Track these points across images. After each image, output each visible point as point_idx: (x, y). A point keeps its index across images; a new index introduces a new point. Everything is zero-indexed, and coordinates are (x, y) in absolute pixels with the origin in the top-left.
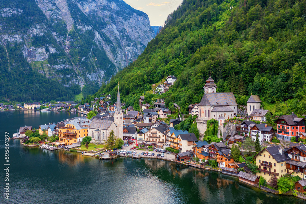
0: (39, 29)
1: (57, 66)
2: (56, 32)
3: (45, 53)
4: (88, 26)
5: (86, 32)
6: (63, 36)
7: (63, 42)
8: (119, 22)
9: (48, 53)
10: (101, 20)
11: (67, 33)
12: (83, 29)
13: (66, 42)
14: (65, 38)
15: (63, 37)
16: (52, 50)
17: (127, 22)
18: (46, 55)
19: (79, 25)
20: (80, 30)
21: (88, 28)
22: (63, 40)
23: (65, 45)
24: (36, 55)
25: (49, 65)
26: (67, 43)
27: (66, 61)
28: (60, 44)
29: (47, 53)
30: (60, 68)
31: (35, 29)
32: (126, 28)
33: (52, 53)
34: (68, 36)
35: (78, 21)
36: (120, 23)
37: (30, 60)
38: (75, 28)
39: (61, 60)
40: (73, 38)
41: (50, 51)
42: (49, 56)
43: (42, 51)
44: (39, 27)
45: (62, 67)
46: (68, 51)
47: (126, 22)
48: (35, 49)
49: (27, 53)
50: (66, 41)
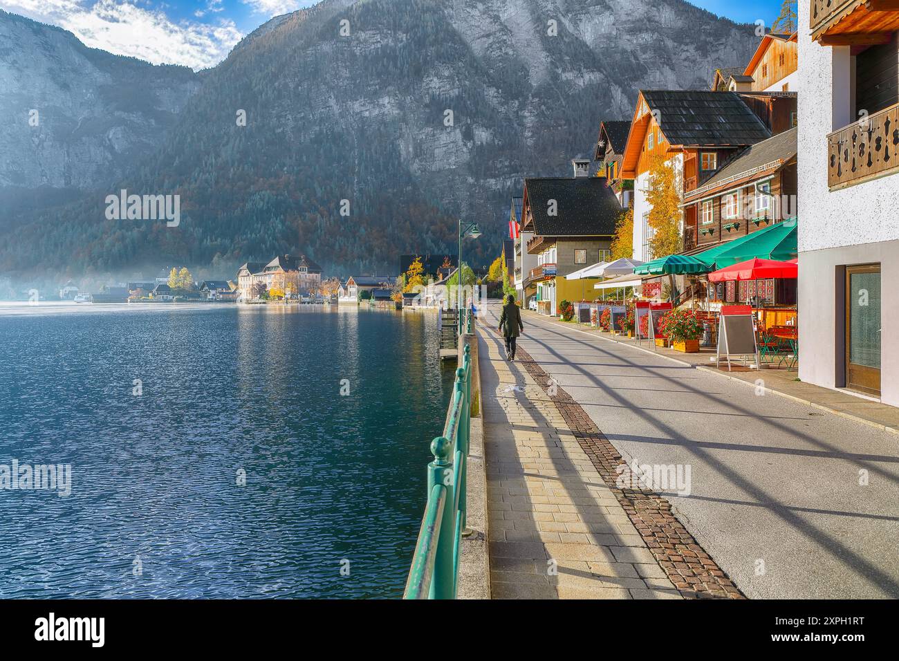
0: (447, 78)
1: (492, 181)
2: (498, 88)
3: (461, 143)
4: (593, 71)
5: (586, 89)
6: (517, 99)
7: (518, 116)
8: (685, 60)
9: (469, 145)
10: (628, 58)
11: (530, 91)
12: (577, 81)
13: (525, 117)
14: (522, 106)
15: (517, 102)
16: (482, 135)
17: (709, 59)
18: (465, 150)
19: (564, 71)
20: (568, 82)
21: (590, 77)
22: (517, 112)
23: (522, 124)
24: (437, 151)
25: (471, 180)
26: (529, 118)
27: (521, 166)
28: (508, 119)
29: (465, 145)
30: (503, 187)
31: (435, 79)
32: (705, 79)
33: (482, 143)
34: (530, 98)
35: (561, 60)
36: (686, 63)
37: (419, 169)
38: (552, 78)
39: (507, 163)
40: (544, 104)
41: (476, 138)
42: (470, 151)
43: (452, 139)
44: (446, 73)
45: (509, 183)
46: (530, 142)
47: (707, 57)
48: (434, 135)
49: (411, 149)
50: (527, 114)
